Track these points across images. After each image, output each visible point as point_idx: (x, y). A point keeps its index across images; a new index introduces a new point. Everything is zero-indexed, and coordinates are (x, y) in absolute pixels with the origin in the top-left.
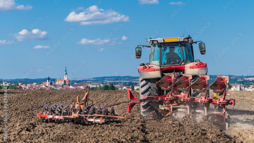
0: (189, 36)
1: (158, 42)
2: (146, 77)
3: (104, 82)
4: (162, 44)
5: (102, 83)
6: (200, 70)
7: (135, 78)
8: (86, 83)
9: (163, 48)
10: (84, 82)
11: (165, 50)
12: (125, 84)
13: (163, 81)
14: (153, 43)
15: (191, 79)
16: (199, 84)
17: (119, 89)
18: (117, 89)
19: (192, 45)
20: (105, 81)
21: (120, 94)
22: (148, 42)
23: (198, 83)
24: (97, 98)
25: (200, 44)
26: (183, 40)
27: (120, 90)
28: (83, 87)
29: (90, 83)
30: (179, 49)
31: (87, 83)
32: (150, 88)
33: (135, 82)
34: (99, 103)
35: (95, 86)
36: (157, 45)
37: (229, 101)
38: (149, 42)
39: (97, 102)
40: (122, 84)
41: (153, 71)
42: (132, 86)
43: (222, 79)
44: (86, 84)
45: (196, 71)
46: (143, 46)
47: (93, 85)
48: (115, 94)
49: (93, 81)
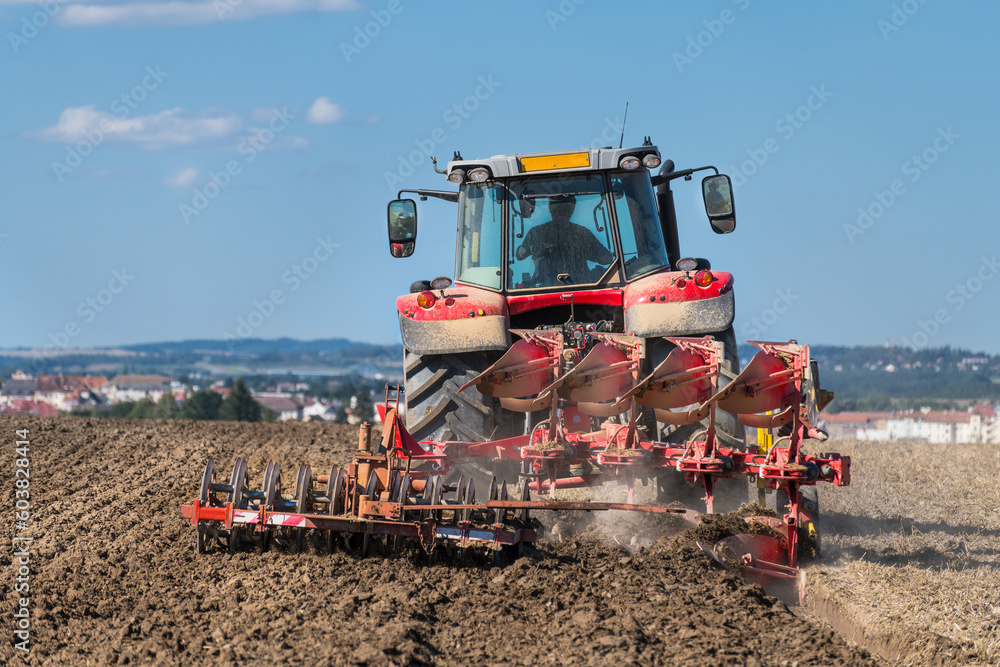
0: (648, 142)
1: (491, 176)
2: (433, 348)
3: (195, 372)
4: (512, 184)
5: (184, 380)
6: (699, 309)
7: (379, 352)
8: (84, 375)
9: (517, 203)
10: (75, 369)
11: (525, 213)
12: (319, 390)
13: (508, 369)
14: (466, 178)
15: (641, 357)
16: (674, 382)
17: (285, 417)
18: (273, 415)
19: (668, 186)
20: (198, 365)
21: (286, 447)
22: (445, 173)
23: (667, 378)
24: (150, 465)
25: (710, 181)
26: (613, 164)
27: (291, 421)
28: (66, 399)
29: (111, 376)
30: (599, 206)
31: (93, 374)
32: (451, 406)
33: (379, 376)
34: (159, 498)
35: (136, 396)
36: (487, 192)
37: (820, 464)
38: (449, 172)
39: (148, 492)
40: (299, 387)
41: (468, 317)
42: (359, 401)
43: (782, 359)
44: (86, 380)
45: (674, 316)
46: (425, 195)
47: (125, 389)
48: (260, 446)
49: (130, 366)
